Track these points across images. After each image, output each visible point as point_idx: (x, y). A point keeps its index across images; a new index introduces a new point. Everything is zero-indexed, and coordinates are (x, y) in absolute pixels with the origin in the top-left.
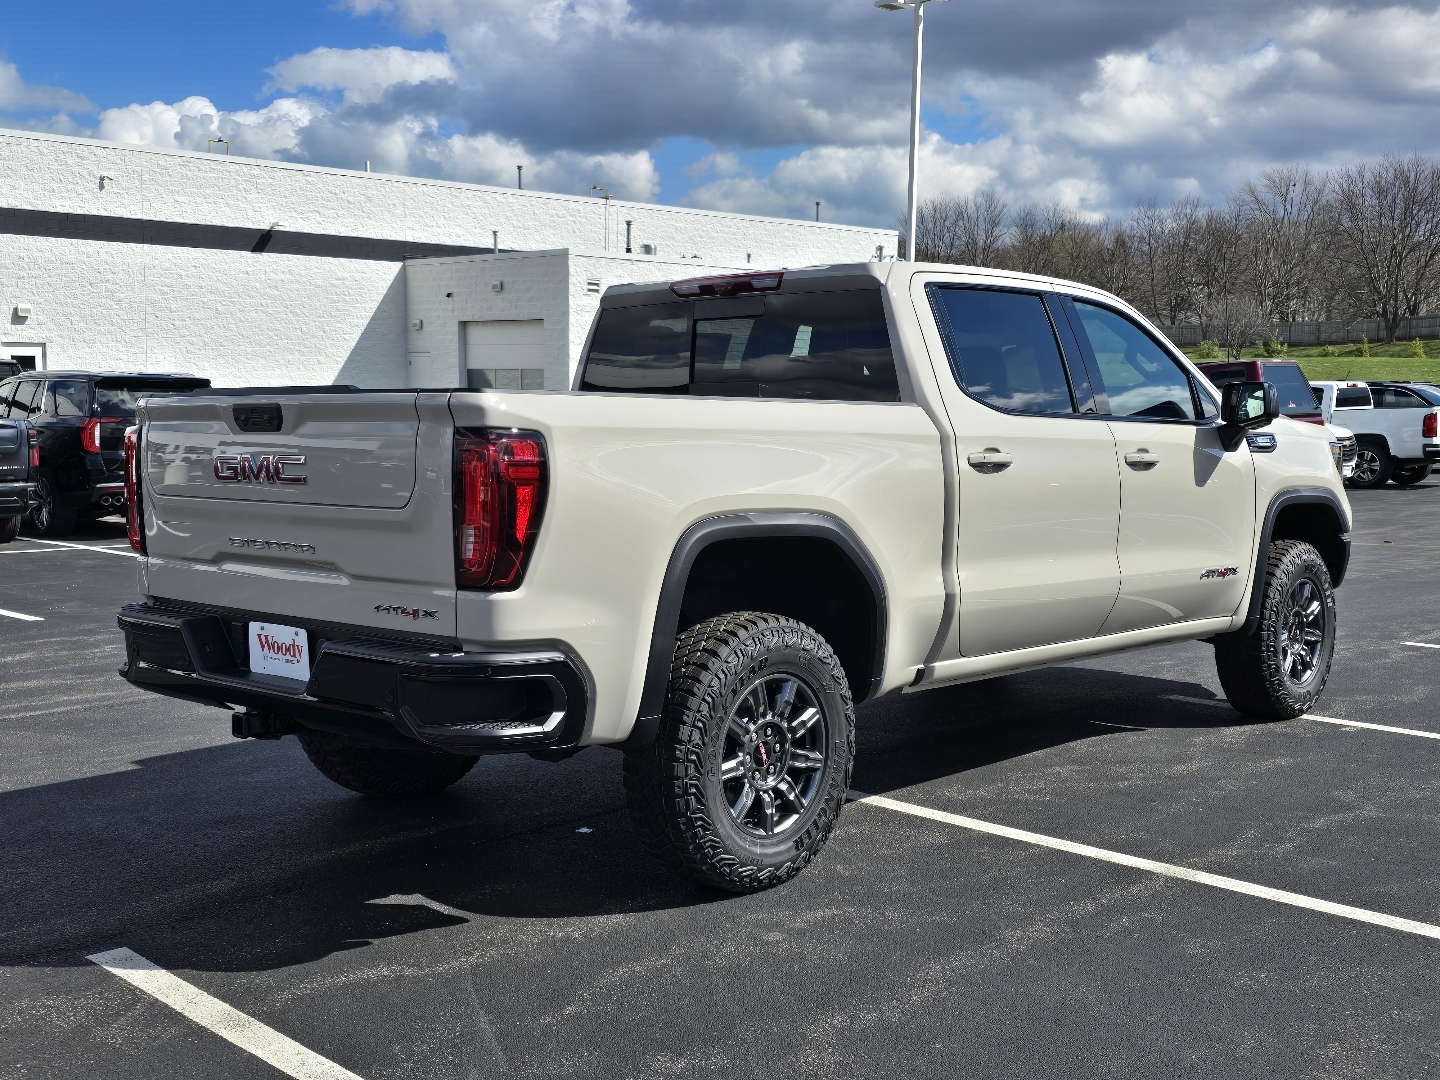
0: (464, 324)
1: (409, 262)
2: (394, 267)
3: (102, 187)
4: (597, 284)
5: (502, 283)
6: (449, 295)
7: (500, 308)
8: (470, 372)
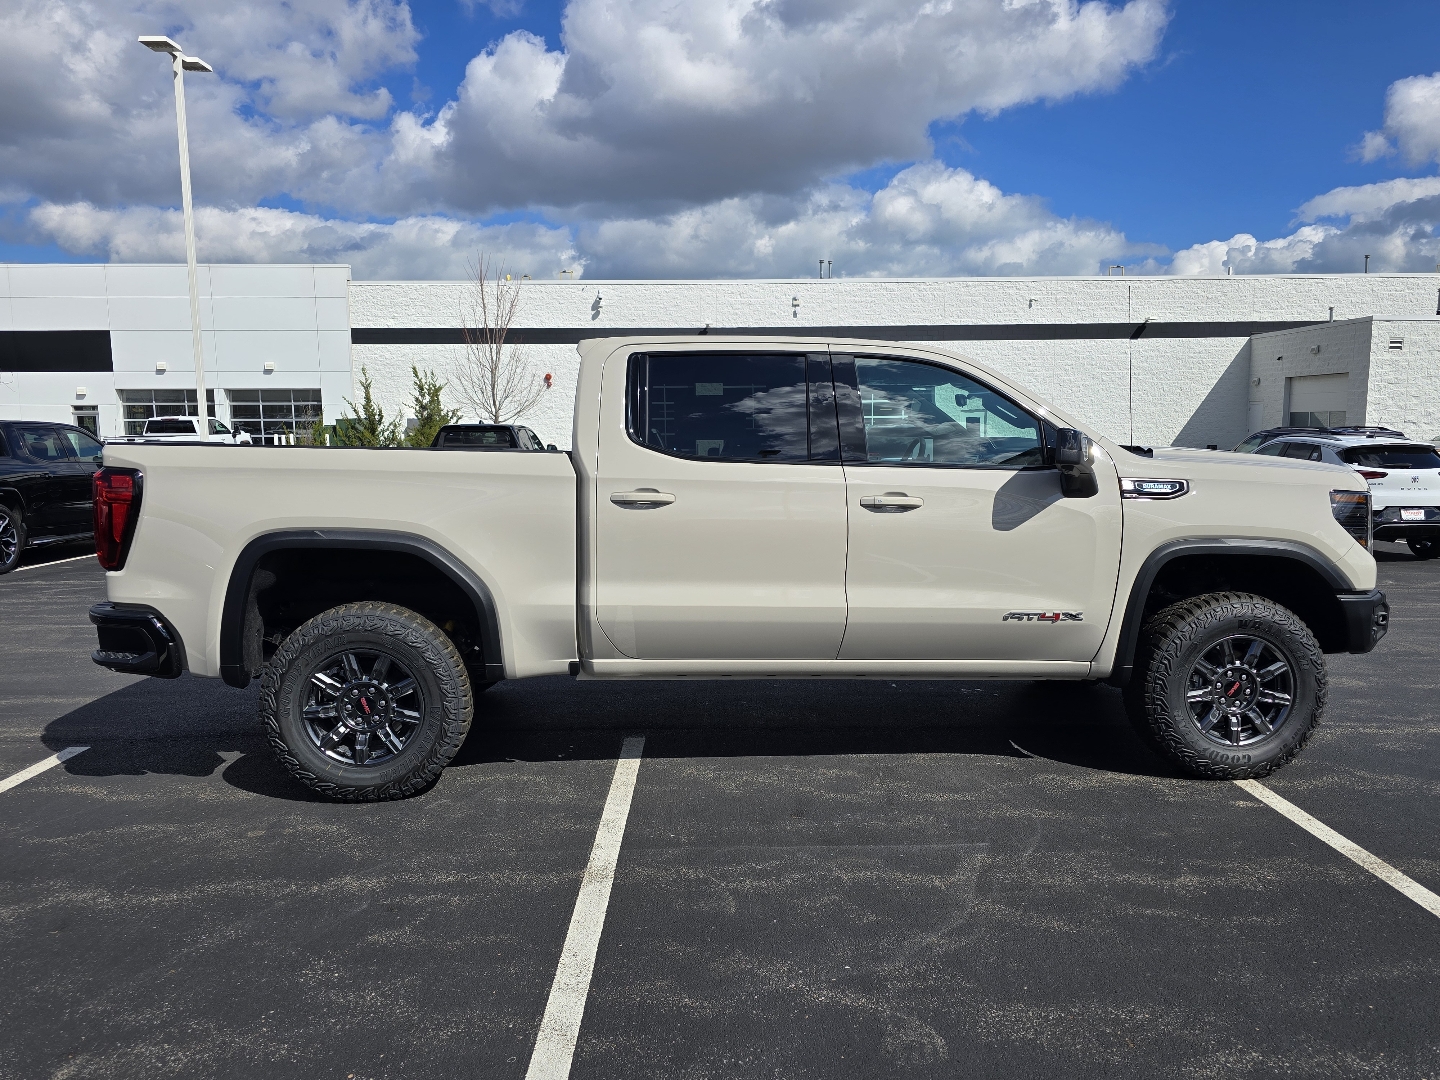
0: (1290, 380)
1: (1253, 337)
2: (1243, 341)
3: (1030, 306)
4: (1400, 342)
5: (1319, 347)
6: (1279, 359)
7: (1316, 366)
8: (1293, 415)
